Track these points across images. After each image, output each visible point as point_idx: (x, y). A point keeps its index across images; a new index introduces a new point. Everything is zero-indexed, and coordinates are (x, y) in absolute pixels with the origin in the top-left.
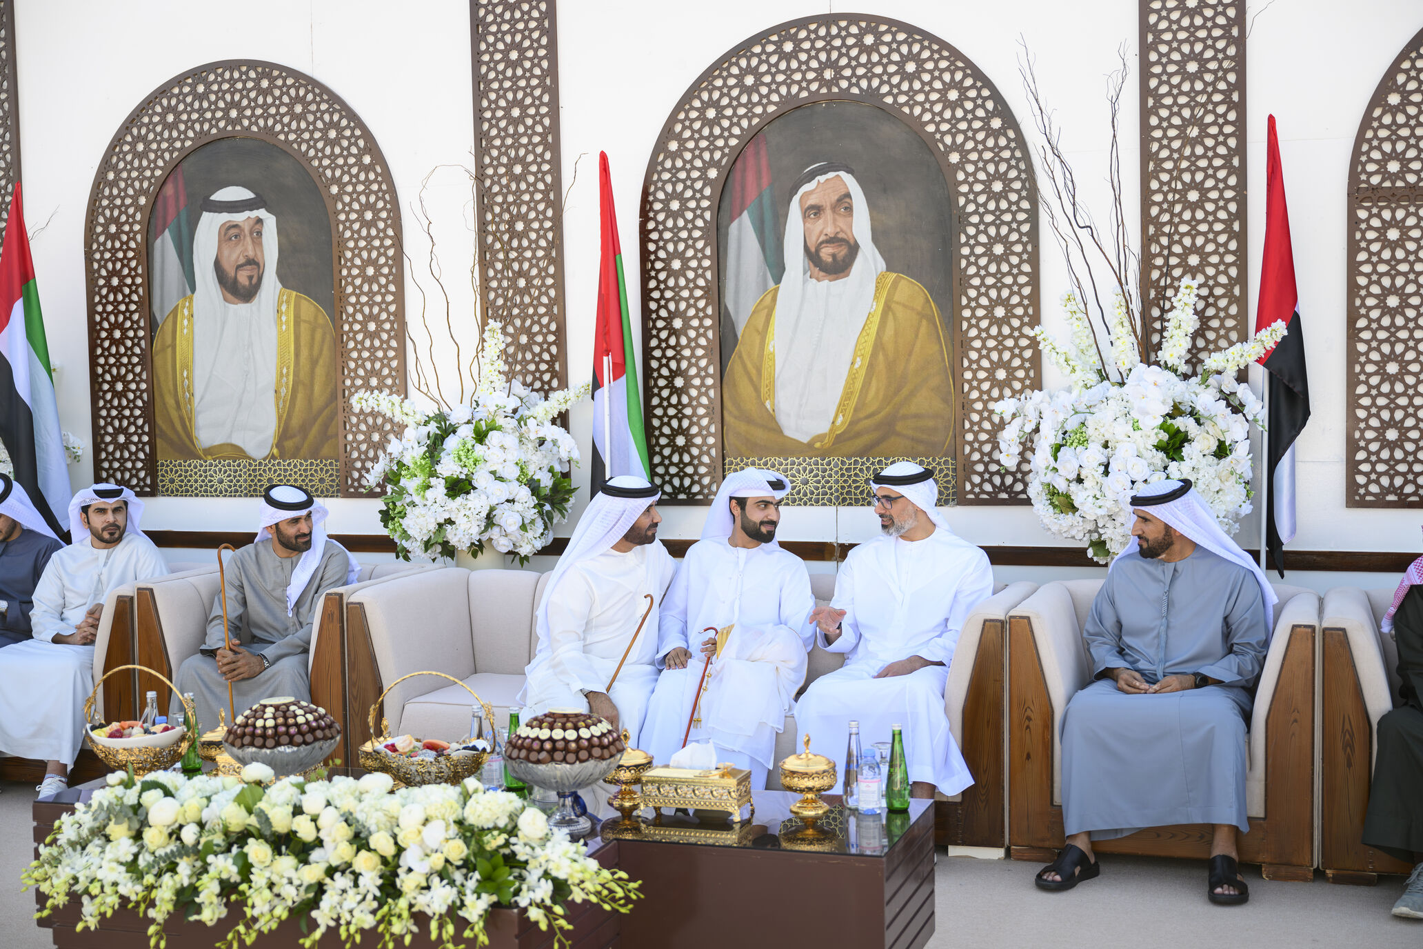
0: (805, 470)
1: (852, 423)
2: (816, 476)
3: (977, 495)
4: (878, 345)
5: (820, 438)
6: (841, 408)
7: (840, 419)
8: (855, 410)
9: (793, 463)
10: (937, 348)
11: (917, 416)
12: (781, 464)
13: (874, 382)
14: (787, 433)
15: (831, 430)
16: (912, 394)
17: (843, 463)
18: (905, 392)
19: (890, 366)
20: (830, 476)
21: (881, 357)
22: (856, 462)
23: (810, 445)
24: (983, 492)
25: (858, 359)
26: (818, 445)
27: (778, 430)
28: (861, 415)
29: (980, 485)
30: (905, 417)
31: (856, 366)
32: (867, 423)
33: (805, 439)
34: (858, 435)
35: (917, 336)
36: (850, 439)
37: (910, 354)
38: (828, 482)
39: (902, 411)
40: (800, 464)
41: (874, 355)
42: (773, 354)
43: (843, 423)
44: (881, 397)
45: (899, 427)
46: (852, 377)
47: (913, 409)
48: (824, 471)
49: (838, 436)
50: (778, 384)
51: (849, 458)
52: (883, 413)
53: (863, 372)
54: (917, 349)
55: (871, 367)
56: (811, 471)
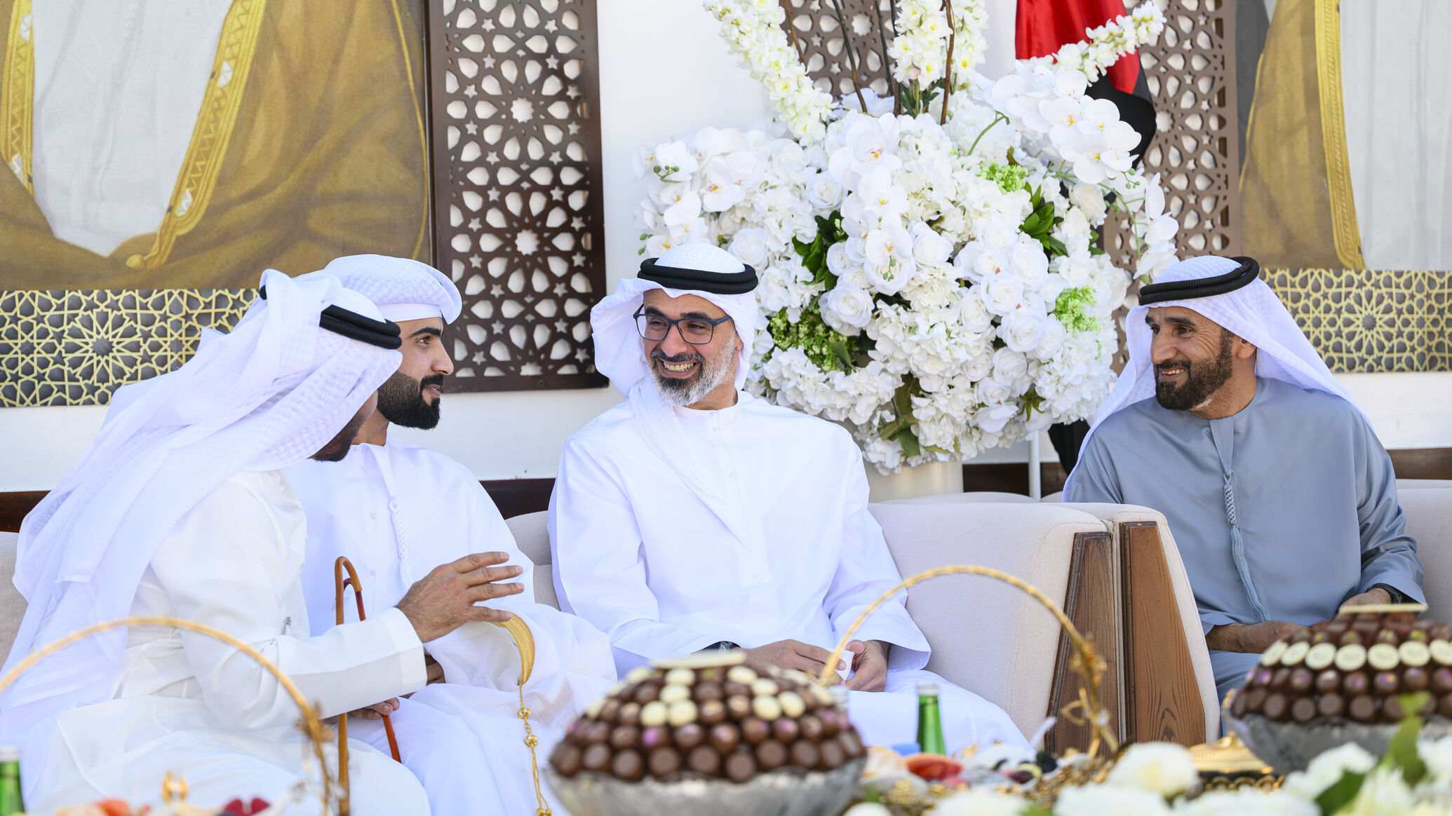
0: (103, 319)
1: (214, 211)
2: (130, 333)
3: (479, 369)
4: (270, 37)
5: (140, 244)
6: (189, 176)
7: (186, 202)
8: (221, 182)
9: (76, 304)
10: (390, 48)
11: (353, 197)
12: (46, 306)
13: (261, 117)
14: (64, 232)
15: (165, 227)
16: (342, 147)
17: (192, 302)
18: (327, 142)
19: (296, 84)
20: (162, 333)
21: (275, 64)
22: (221, 300)
23: (117, 261)
24: (491, 362)
25: (226, 67)
26: (134, 261)
27: (42, 227)
28: (234, 194)
29: (486, 347)
30: (327, 200)
31: (223, 81)
32: (244, 211)
33: (104, 248)
34: (226, 238)
35: (350, 20)
36: (206, 247)
37: (336, 61)
38: (156, 347)
39: (322, 187)
40: (91, 306)
41: (260, 59)
42: (29, 45)
43: (191, 211)
44: (276, 151)
45: (315, 221)
46: (213, 106)
47: (344, 181)
48: (149, 321)
49: (182, 242)
50: (42, 119)
51: (205, 291)
52: (280, 191)
53: (237, 96)
54: (351, 49)
55: (254, 84)
56: (119, 322)
